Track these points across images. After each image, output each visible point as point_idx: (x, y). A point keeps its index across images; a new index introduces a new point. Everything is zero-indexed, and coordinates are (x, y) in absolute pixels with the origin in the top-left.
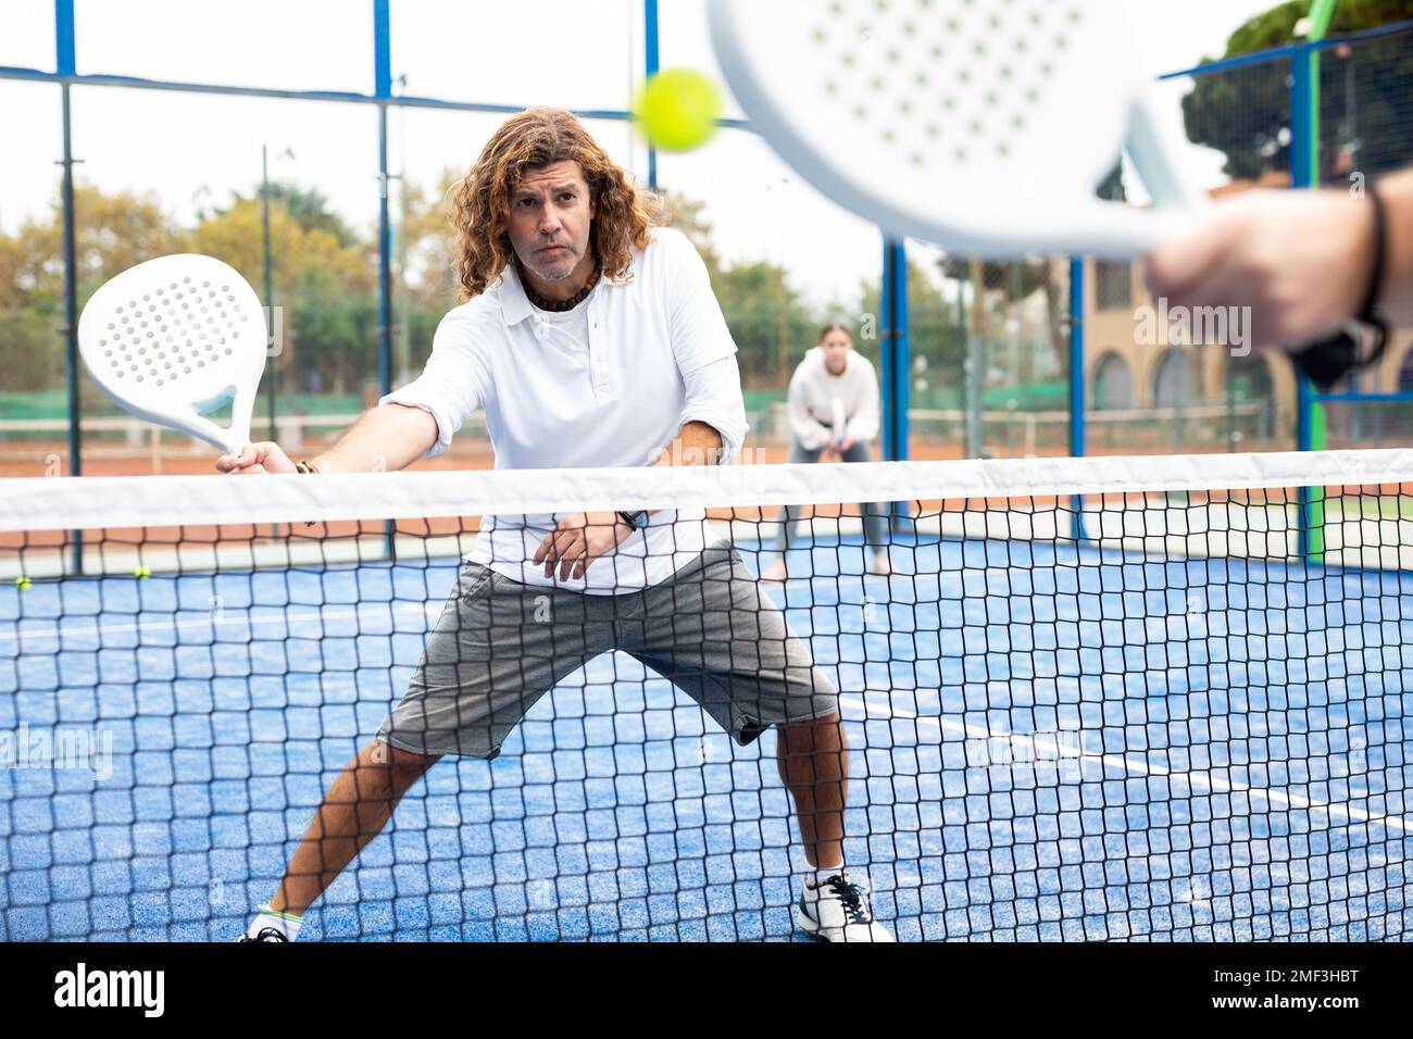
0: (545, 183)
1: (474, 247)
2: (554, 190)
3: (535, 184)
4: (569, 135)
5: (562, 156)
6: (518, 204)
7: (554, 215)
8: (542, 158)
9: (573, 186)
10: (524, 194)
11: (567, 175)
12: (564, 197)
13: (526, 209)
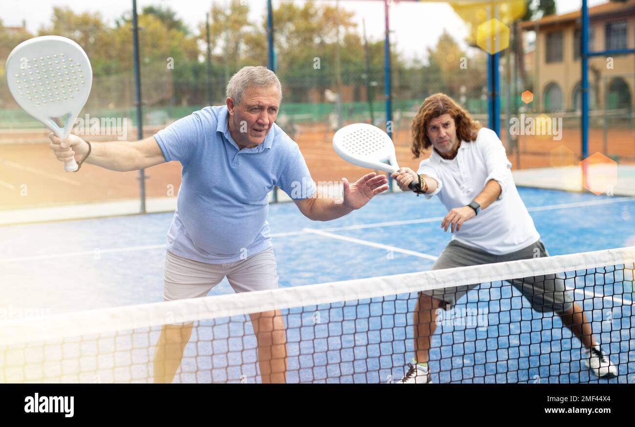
0: (439, 122)
1: (416, 143)
2: (442, 124)
3: (436, 122)
4: (446, 104)
5: (444, 112)
6: (431, 129)
7: (443, 132)
8: (437, 113)
9: (448, 121)
10: (432, 126)
11: (447, 118)
12: (446, 125)
13: (434, 130)
